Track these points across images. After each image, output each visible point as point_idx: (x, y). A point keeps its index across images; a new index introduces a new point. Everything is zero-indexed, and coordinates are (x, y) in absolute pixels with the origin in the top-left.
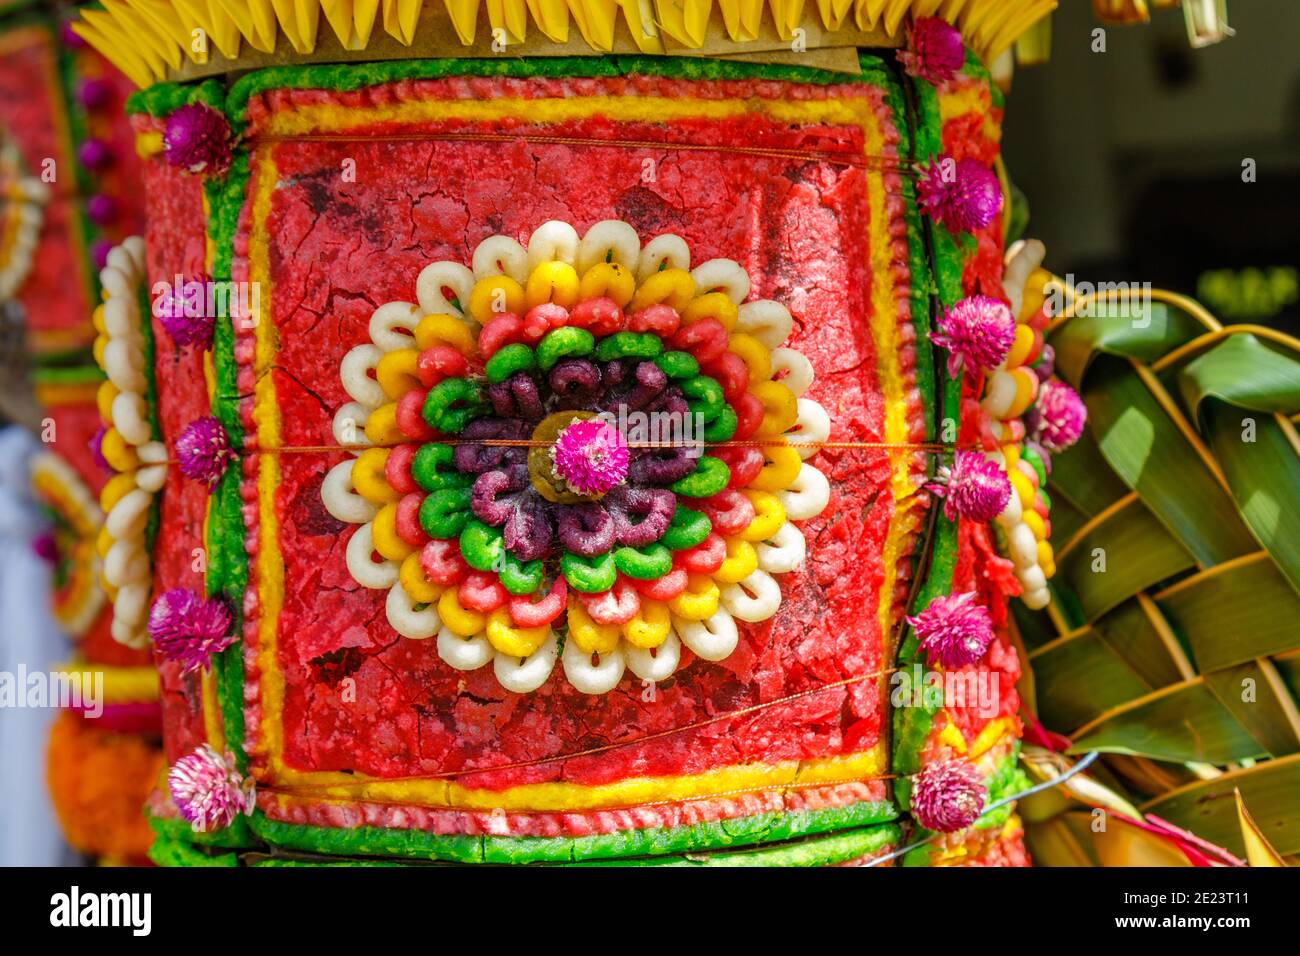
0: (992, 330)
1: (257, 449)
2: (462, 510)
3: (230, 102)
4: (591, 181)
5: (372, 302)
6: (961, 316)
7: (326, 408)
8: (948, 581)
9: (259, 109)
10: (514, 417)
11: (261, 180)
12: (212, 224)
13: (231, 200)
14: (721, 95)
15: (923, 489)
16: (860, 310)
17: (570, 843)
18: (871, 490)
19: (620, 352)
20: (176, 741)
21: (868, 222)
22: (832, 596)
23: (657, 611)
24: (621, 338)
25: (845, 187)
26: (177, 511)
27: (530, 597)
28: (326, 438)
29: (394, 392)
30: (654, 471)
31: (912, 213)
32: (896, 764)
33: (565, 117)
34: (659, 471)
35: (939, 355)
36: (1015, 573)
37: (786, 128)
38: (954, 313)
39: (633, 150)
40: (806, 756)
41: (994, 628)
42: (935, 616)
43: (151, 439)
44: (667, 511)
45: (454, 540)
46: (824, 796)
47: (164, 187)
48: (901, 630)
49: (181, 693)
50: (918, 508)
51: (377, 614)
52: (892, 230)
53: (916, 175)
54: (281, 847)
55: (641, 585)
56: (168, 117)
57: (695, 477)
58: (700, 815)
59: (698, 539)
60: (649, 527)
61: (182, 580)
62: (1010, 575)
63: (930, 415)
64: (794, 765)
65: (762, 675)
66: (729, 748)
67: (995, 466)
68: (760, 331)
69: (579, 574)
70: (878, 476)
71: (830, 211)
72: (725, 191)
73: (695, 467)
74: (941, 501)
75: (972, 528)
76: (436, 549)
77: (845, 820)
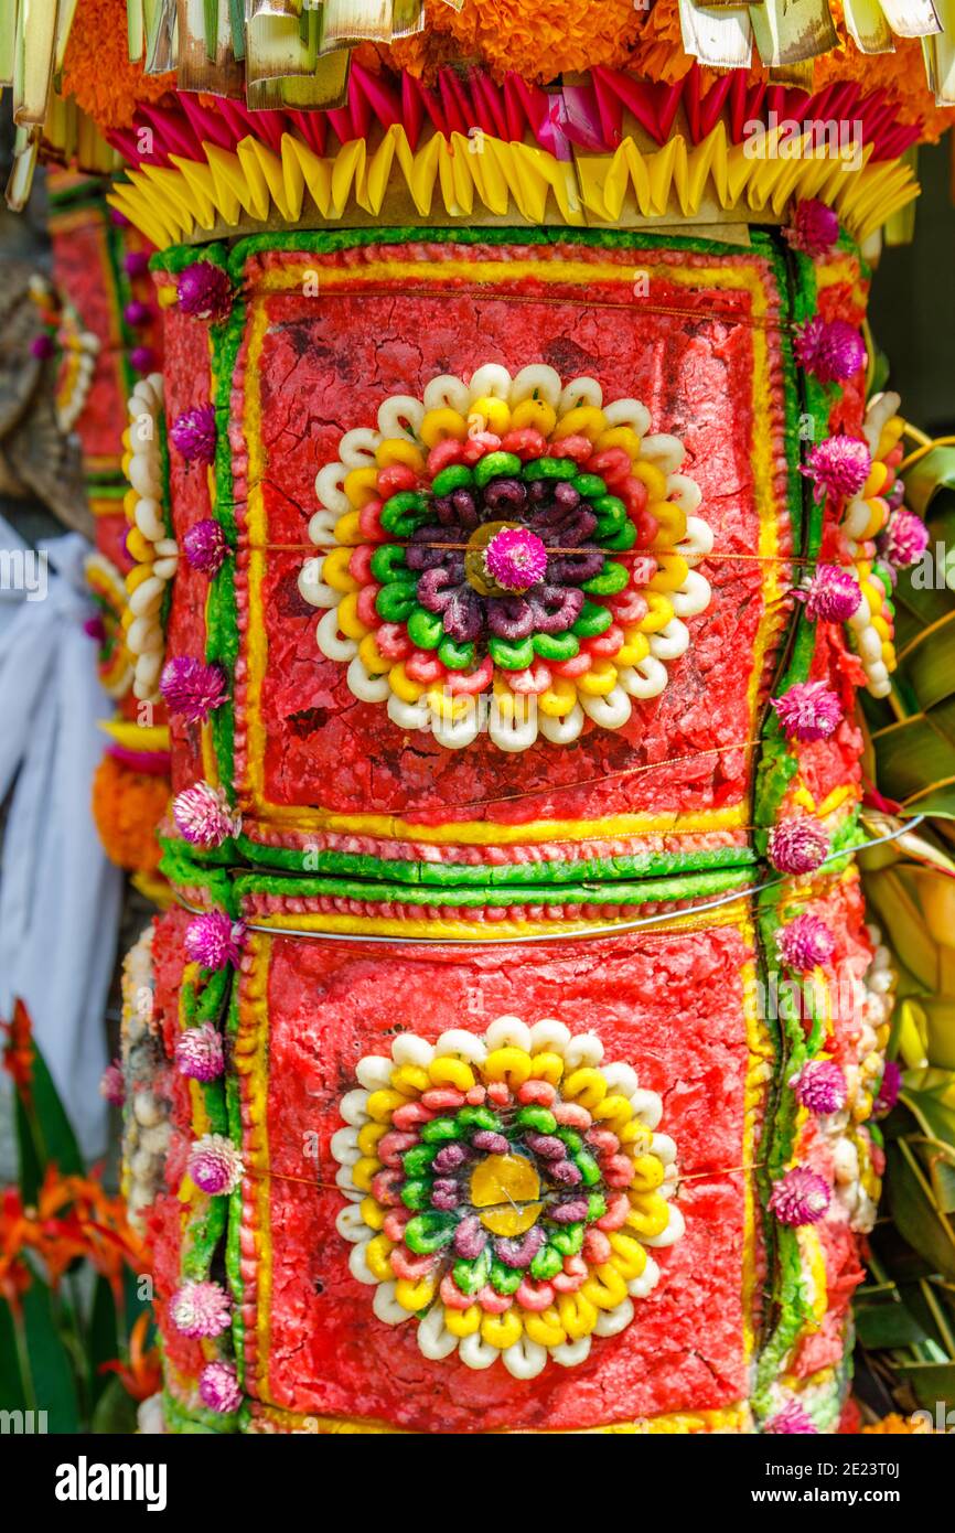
0: (852, 464)
1: (248, 546)
2: (410, 599)
3: (231, 261)
4: (523, 331)
5: (342, 428)
6: (826, 452)
7: (304, 514)
8: (806, 671)
9: (255, 268)
10: (454, 525)
11: (255, 326)
12: (215, 362)
13: (231, 342)
14: (633, 262)
15: (788, 595)
16: (742, 445)
17: (489, 871)
18: (745, 594)
19: (542, 473)
20: (180, 778)
21: (752, 371)
22: (710, 680)
23: (566, 687)
24: (543, 463)
25: (733, 343)
26: (185, 595)
27: (464, 672)
28: (301, 539)
29: (358, 503)
30: (567, 573)
31: (789, 365)
32: (757, 818)
33: (503, 277)
34: (571, 572)
35: (807, 485)
36: (862, 667)
37: (686, 291)
38: (821, 450)
39: (559, 306)
40: (683, 809)
41: (843, 711)
42: (794, 699)
43: (166, 537)
44: (576, 605)
45: (403, 623)
46: (697, 841)
47: (178, 331)
48: (765, 710)
49: (185, 740)
50: (783, 611)
51: (340, 682)
52: (771, 380)
53: (794, 333)
54: (261, 865)
55: (554, 665)
56: (182, 273)
57: (601, 578)
58: (595, 852)
59: (601, 629)
60: (561, 618)
61: (188, 650)
62: (858, 669)
63: (797, 534)
64: (673, 816)
65: (650, 743)
66: (620, 799)
67: (849, 578)
68: (658, 460)
69: (502, 654)
70: (752, 583)
71: (721, 363)
72: (633, 343)
73: (601, 572)
74: (803, 605)
75: (828, 629)
76: (389, 631)
77: (713, 862)
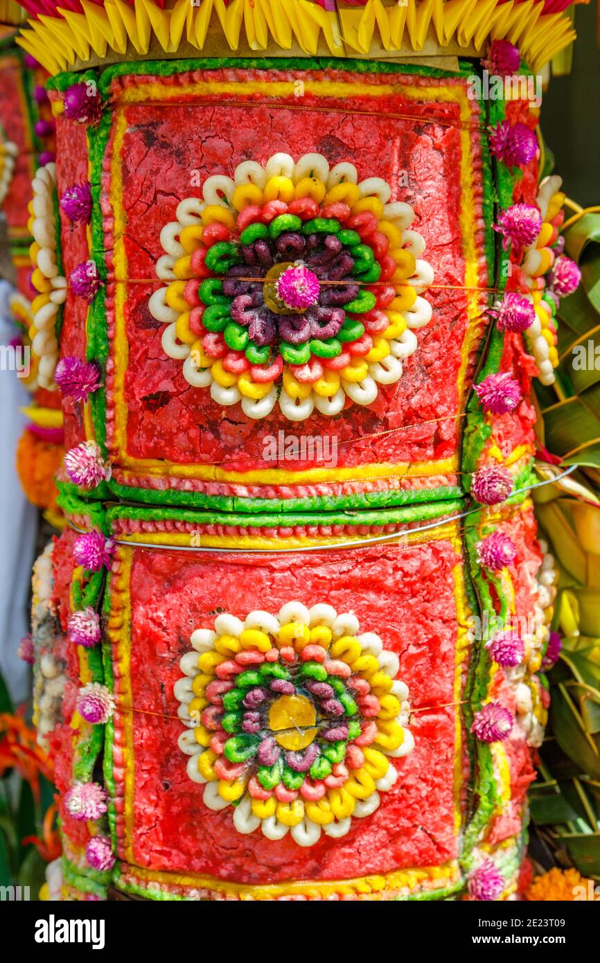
0: (529, 223)
1: (114, 280)
2: (225, 316)
3: (101, 82)
4: (302, 130)
5: (178, 198)
6: (511, 215)
7: (152, 258)
8: (497, 366)
9: (117, 87)
10: (256, 265)
11: (118, 128)
12: (91, 153)
13: (101, 139)
14: (378, 82)
15: (485, 313)
16: (454, 211)
17: (281, 503)
18: (456, 313)
19: (316, 229)
20: (70, 441)
21: (460, 160)
22: (432, 372)
23: (333, 376)
24: (317, 221)
25: (448, 138)
26: (72, 315)
27: (263, 366)
28: (151, 275)
29: (190, 249)
30: (334, 298)
31: (486, 155)
32: (463, 467)
33: (289, 93)
34: (336, 298)
35: (498, 238)
36: (535, 364)
37: (415, 103)
38: (508, 213)
39: (327, 113)
40: (413, 460)
41: (522, 393)
42: (489, 385)
43: (58, 275)
44: (340, 320)
45: (221, 333)
46: (422, 482)
47: (66, 132)
48: (469, 393)
49: (73, 415)
50: (482, 324)
51: (178, 373)
52: (474, 165)
53: (489, 133)
54: (125, 499)
55: (324, 361)
56: (67, 91)
57: (356, 301)
58: (353, 490)
59: (357, 336)
60: (330, 329)
61: (74, 353)
62: (533, 365)
63: (491, 272)
64: (407, 464)
65: (391, 414)
66: (371, 453)
67: (527, 302)
68: (396, 220)
69: (289, 354)
70: (460, 305)
71: (439, 153)
72: (379, 139)
73: (357, 297)
74: (495, 321)
75: (512, 337)
76: (211, 338)
77: (434, 496)
